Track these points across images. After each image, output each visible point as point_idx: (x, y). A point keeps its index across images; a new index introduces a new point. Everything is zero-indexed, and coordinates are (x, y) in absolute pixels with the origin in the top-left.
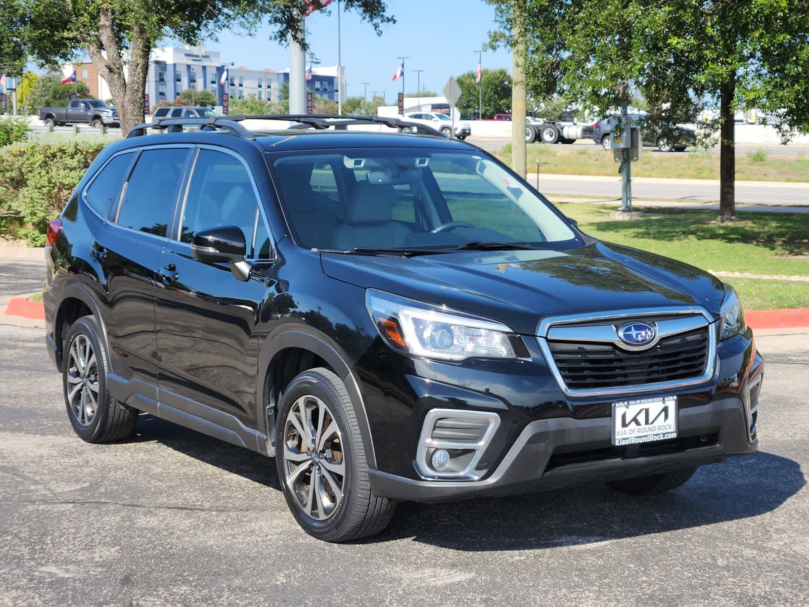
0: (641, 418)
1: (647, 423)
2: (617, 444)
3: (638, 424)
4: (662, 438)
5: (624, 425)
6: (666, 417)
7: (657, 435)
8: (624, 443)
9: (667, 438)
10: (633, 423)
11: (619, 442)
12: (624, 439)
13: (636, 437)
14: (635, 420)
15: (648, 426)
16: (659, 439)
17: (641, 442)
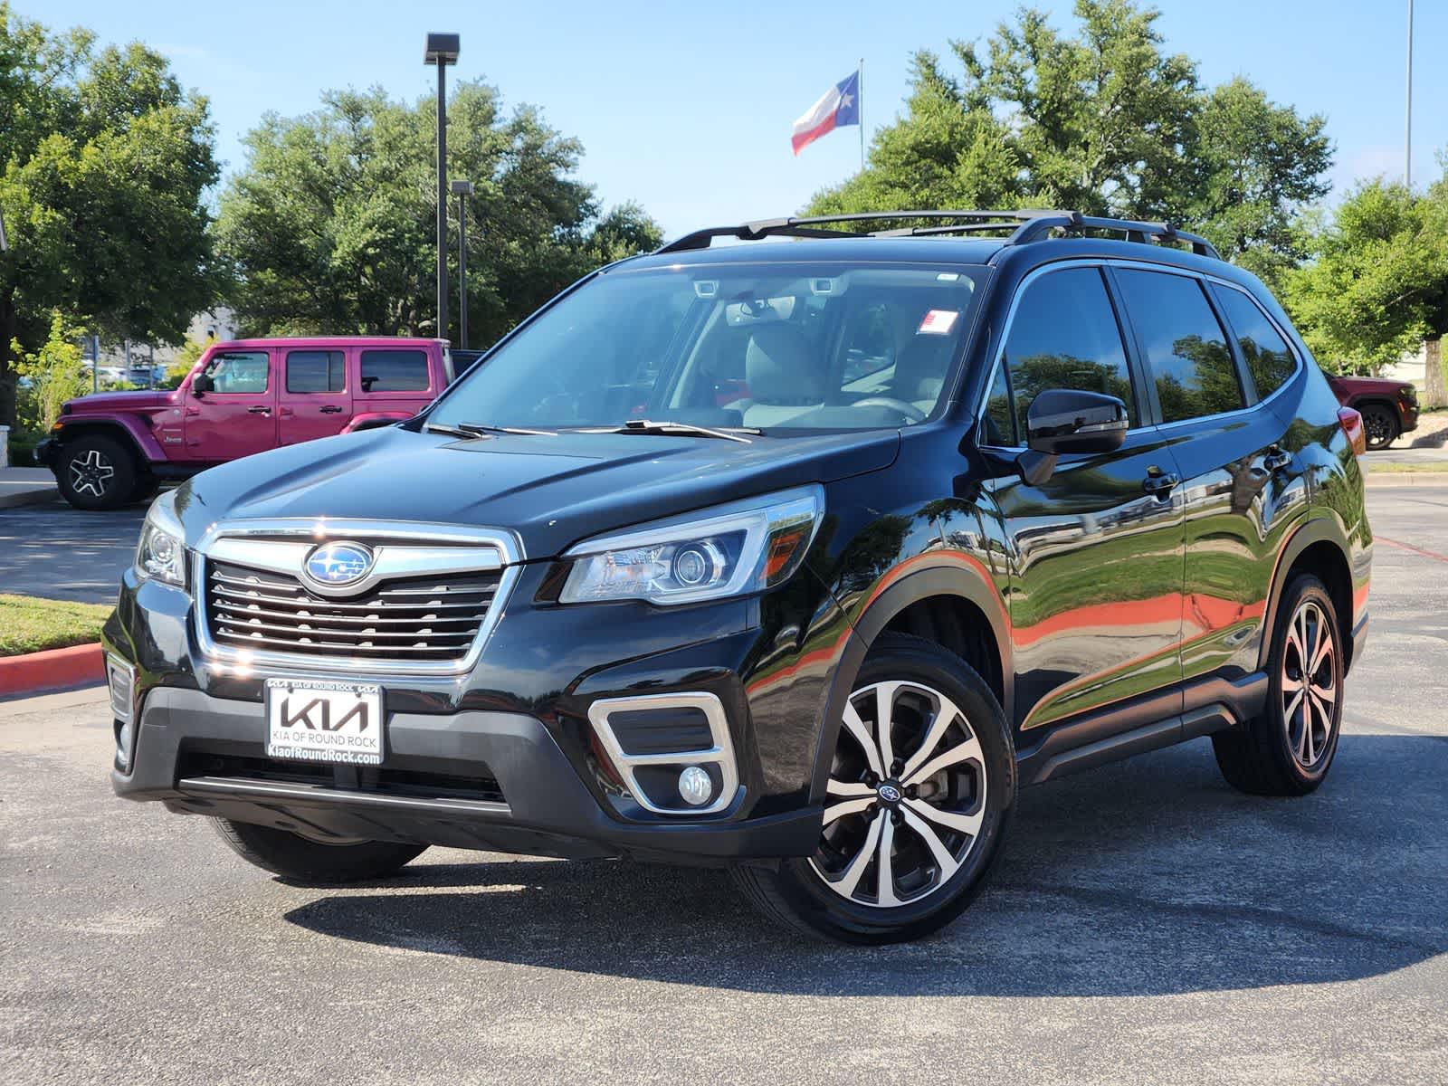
0: (315, 715)
1: (326, 726)
2: (270, 752)
3: (310, 725)
4: (350, 759)
5: (286, 722)
6: (364, 724)
7: (342, 752)
8: (282, 754)
9: (360, 762)
10: (301, 722)
11: (274, 750)
12: (284, 748)
13: (304, 749)
14: (303, 716)
15: (327, 733)
16: (345, 760)
17: (312, 758)
